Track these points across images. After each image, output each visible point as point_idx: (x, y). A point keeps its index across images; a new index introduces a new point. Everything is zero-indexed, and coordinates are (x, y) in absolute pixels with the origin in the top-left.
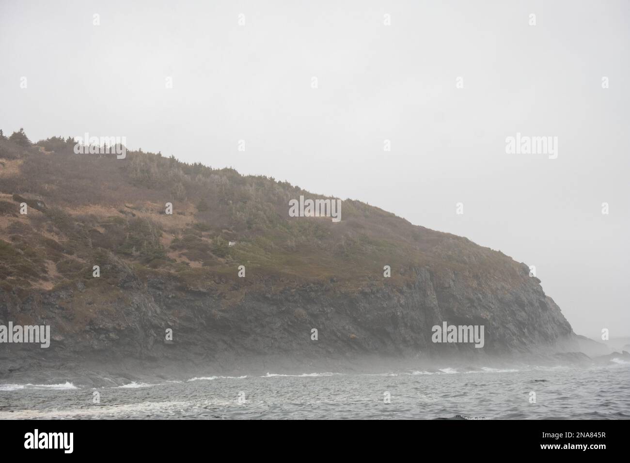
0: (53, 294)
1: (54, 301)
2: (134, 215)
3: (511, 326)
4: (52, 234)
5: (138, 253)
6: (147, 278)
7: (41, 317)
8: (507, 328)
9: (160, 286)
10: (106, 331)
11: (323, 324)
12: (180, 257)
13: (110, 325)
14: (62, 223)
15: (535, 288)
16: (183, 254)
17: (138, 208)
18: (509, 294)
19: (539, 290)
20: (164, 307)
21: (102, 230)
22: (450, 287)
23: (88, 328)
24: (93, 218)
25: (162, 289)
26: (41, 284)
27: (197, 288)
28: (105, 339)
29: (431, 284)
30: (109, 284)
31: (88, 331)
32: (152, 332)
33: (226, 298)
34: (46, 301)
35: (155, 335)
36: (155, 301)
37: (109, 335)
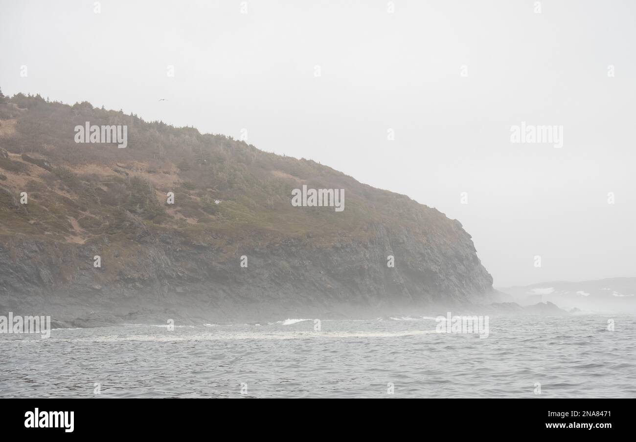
0: (86, 248)
1: (87, 254)
2: (127, 174)
3: (453, 278)
4: (64, 191)
5: (142, 210)
6: (158, 234)
7: (80, 267)
8: (450, 280)
9: (168, 240)
10: (133, 280)
11: (303, 275)
12: (176, 214)
13: (136, 276)
14: (70, 182)
15: (468, 243)
16: (179, 211)
17: (129, 167)
18: (451, 249)
19: (471, 245)
20: (173, 259)
21: (105, 189)
22: (404, 243)
23: (118, 278)
24: (95, 176)
25: (171, 244)
26: (72, 239)
27: (199, 243)
28: (132, 288)
29: (388, 240)
30: (128, 238)
31: (118, 280)
32: (166, 281)
33: (224, 251)
34: (81, 254)
35: (168, 284)
36: (166, 254)
37: (135, 284)
